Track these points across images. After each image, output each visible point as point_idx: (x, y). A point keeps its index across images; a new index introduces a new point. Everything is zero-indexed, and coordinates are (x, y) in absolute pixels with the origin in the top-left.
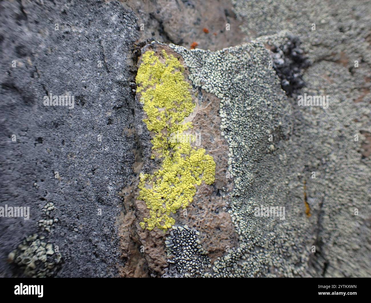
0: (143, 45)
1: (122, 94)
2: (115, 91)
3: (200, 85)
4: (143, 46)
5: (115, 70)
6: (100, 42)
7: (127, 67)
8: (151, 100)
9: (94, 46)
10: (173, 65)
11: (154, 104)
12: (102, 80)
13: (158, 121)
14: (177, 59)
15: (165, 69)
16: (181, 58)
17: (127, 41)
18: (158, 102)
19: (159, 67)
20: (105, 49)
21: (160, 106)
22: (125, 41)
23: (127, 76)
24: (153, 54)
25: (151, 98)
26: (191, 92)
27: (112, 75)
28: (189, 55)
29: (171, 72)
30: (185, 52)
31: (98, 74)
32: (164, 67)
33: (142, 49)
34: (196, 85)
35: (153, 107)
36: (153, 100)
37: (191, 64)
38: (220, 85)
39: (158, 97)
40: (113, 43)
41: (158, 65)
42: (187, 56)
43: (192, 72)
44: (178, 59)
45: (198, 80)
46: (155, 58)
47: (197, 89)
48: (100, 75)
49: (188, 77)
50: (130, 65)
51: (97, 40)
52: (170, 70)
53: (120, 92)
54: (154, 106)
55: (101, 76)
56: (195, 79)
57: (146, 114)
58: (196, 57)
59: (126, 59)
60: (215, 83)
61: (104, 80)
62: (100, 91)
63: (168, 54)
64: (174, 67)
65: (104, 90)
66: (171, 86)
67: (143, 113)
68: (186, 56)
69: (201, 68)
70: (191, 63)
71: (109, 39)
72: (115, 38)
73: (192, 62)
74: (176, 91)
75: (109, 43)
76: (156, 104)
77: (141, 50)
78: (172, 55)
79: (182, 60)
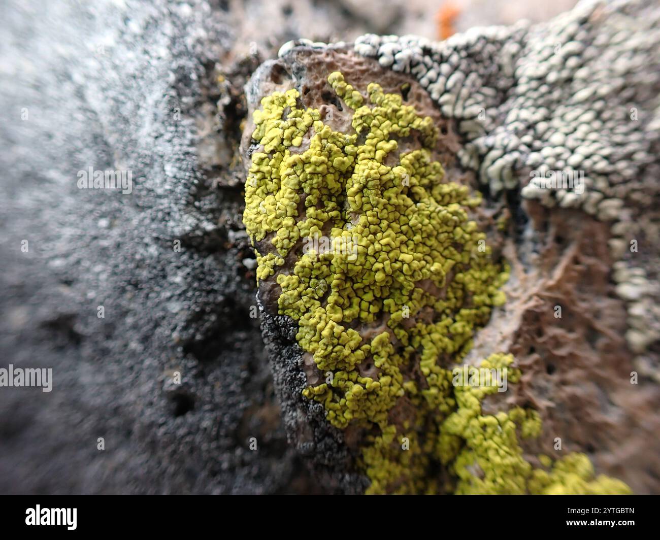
0: (247, 67)
1: (210, 283)
2: (178, 279)
3: (510, 185)
4: (250, 73)
5: (160, 197)
6: (80, 94)
7: (206, 172)
8: (323, 300)
9: (62, 117)
10: (387, 127)
11: (338, 316)
12: (118, 246)
13: (370, 382)
14: (398, 97)
15: (356, 156)
16: (414, 89)
17: (181, 68)
18: (356, 300)
19: (329, 155)
20: (105, 119)
21: (364, 315)
22: (175, 71)
23: (212, 211)
24: (291, 102)
25: (321, 293)
26: (482, 218)
27: (153, 220)
28: (445, 68)
29: (384, 161)
30: (427, 59)
31: (103, 223)
32: (349, 149)
33: (247, 88)
34: (496, 186)
35: (338, 329)
36: (331, 299)
37: (460, 103)
38: (602, 165)
39: (348, 285)
40: (127, 88)
41: (323, 148)
42: (439, 74)
43: (470, 136)
44: (405, 94)
45: (500, 163)
46: (307, 120)
47: (503, 202)
48: (110, 227)
49: (458, 160)
50: (216, 161)
51: (68, 88)
52: (379, 154)
53: (200, 280)
54: (340, 323)
55: (115, 232)
56: (487, 162)
57: (315, 365)
58: (474, 66)
59: (192, 143)
60: (575, 159)
61: (128, 248)
62: (123, 291)
63: (359, 87)
64: (392, 136)
65: (136, 285)
66: (396, 220)
67: (298, 359)
68: (432, 74)
69: (503, 108)
70: (457, 99)
71: (112, 75)
72: (131, 69)
73: (465, 92)
74: (418, 238)
75: (112, 93)
76: (347, 313)
77: (243, 93)
78: (373, 86)
79: (419, 98)
